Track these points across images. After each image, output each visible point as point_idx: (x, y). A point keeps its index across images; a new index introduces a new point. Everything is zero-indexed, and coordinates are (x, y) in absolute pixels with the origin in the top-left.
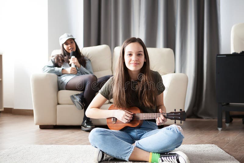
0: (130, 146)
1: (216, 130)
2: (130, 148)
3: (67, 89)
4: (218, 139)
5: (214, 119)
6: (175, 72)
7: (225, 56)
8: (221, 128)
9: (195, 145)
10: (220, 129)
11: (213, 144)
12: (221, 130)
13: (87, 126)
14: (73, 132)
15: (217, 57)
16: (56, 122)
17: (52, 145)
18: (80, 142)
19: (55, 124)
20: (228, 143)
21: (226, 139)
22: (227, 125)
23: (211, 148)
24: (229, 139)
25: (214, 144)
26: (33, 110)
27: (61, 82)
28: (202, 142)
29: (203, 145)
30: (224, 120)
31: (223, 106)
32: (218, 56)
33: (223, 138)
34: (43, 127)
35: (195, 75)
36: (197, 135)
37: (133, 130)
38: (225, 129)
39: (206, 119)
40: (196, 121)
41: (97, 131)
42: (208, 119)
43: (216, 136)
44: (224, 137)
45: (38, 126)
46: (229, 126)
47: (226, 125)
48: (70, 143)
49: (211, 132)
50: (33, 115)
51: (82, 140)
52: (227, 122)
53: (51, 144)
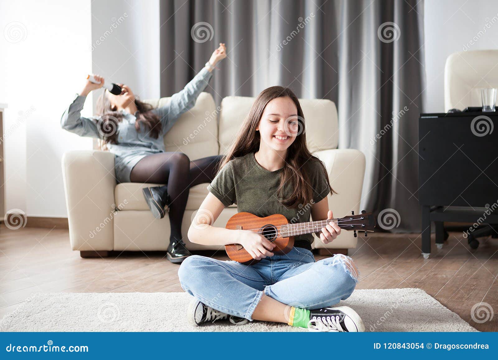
0: (253, 293)
1: (418, 257)
2: (254, 296)
3: (132, 181)
4: (425, 277)
5: (412, 233)
6: (337, 148)
7: (437, 117)
8: (428, 254)
9: (382, 290)
10: (426, 256)
11: (415, 287)
12: (429, 258)
13: (176, 255)
14: (148, 265)
15: (420, 119)
16: (113, 244)
17: (110, 294)
18: (163, 286)
19: (110, 249)
20: (444, 284)
21: (439, 276)
22: (439, 246)
23: (413, 297)
24: (445, 276)
25: (419, 288)
26: (67, 219)
27: (121, 167)
28: (394, 284)
29: (397, 290)
30: (433, 236)
31: (431, 211)
32: (422, 117)
33: (433, 273)
34: (87, 255)
35: (377, 149)
36: (383, 268)
37: (268, 263)
38: (436, 256)
39: (397, 233)
40: (379, 239)
41: (193, 262)
42: (401, 233)
43: (420, 271)
44: (435, 273)
45: (78, 253)
46: (442, 248)
47: (436, 246)
48: (144, 287)
49: (409, 261)
50: (68, 229)
51: (164, 280)
52: (438, 241)
53: (108, 290)
